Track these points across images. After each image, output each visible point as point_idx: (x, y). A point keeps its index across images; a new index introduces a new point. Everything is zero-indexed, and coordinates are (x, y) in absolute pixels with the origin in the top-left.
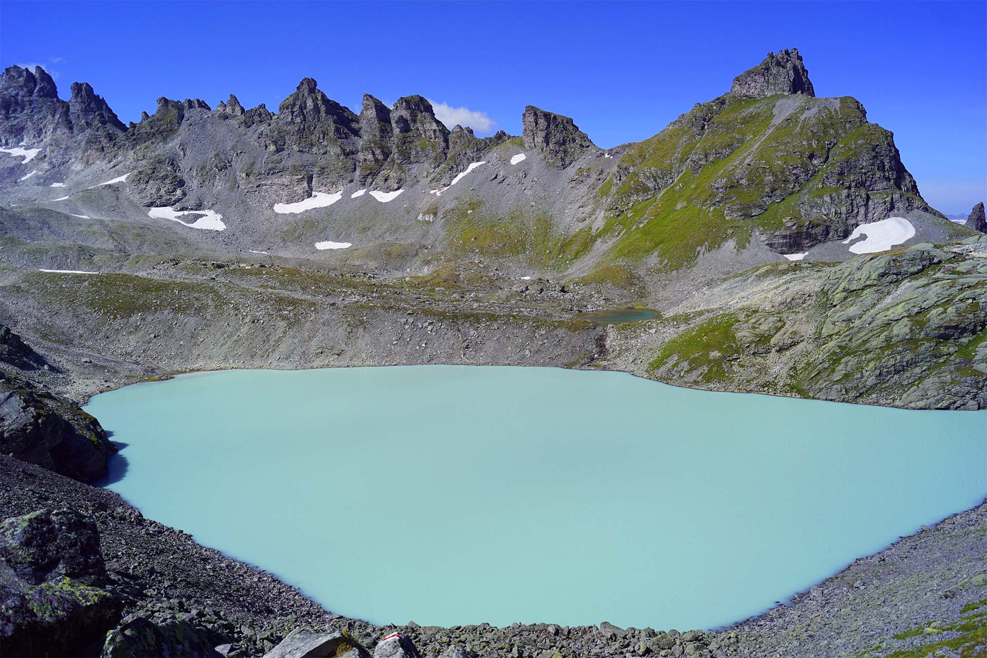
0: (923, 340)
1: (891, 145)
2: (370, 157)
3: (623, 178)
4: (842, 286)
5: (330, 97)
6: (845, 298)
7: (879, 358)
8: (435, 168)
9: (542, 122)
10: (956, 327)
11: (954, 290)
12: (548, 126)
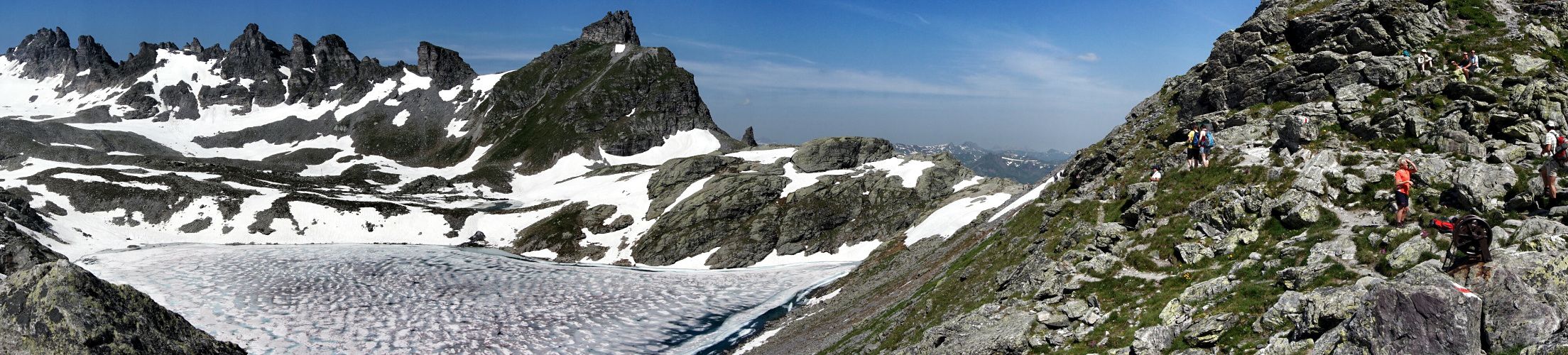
0: (717, 219)
1: (693, 83)
2: (298, 81)
3: (497, 99)
4: (661, 181)
5: (268, 37)
6: (663, 191)
7: (687, 234)
8: (348, 89)
9: (434, 54)
10: (738, 210)
11: (736, 184)
12: (438, 58)
